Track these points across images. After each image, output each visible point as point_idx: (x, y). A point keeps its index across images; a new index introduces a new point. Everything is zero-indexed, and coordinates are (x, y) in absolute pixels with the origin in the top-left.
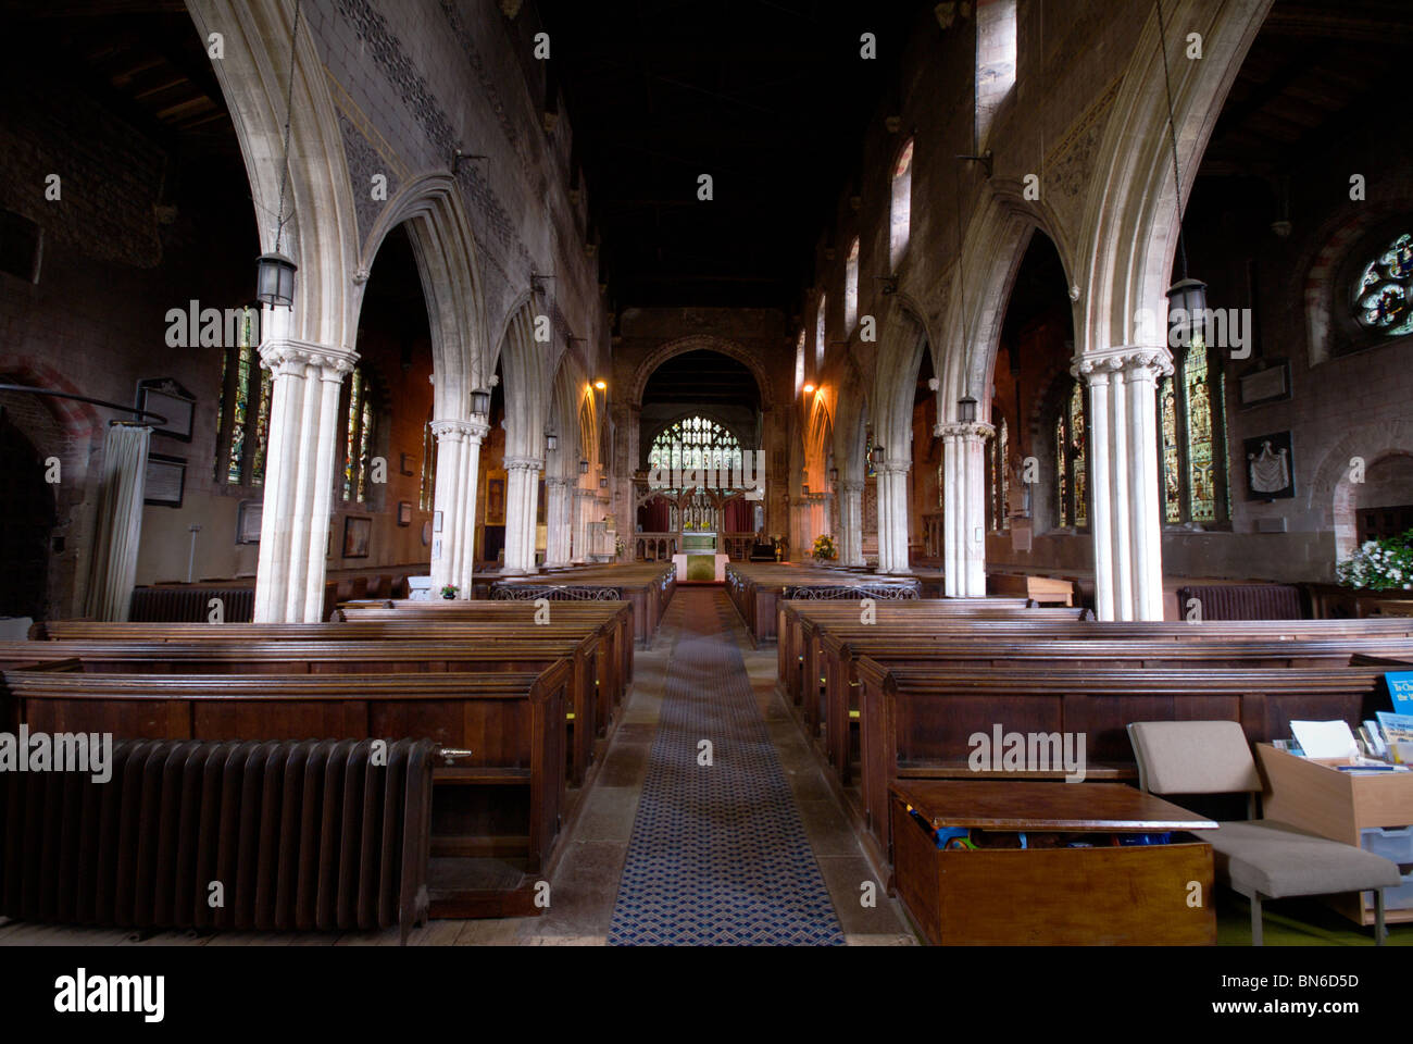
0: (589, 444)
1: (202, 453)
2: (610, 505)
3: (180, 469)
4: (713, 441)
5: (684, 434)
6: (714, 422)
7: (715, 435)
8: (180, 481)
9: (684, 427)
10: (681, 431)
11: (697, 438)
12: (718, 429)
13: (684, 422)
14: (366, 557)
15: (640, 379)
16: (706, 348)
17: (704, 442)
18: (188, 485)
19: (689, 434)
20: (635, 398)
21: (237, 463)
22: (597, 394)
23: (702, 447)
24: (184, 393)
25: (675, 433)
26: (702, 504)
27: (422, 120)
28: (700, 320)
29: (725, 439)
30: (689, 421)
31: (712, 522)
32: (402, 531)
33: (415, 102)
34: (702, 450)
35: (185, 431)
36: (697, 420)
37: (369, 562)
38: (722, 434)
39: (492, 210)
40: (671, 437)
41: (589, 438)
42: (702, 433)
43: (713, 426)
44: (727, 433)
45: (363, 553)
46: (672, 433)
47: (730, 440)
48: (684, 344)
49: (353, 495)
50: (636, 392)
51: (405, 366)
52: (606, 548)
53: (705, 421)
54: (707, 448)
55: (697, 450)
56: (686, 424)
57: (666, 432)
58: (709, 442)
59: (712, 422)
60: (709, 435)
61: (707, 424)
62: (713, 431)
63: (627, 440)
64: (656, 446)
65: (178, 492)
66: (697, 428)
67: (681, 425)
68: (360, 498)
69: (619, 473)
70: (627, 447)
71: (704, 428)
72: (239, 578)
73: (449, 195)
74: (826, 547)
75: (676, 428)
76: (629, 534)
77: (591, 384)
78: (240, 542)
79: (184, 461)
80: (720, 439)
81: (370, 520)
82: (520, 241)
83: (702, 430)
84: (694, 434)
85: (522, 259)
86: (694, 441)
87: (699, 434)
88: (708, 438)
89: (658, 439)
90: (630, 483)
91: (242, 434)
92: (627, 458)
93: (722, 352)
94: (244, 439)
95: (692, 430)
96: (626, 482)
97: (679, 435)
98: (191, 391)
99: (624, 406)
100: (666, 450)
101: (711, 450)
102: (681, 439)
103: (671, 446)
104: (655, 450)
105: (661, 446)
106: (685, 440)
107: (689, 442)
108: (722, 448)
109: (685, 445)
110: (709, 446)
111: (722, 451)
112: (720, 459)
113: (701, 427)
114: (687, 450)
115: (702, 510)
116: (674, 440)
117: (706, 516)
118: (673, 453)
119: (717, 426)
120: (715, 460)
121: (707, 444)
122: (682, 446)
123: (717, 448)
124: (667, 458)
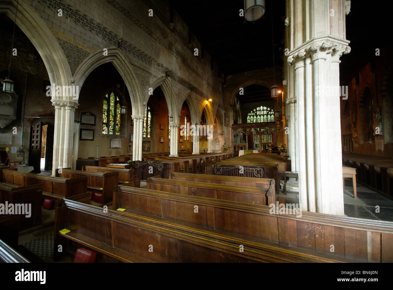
0: (210, 118)
1: (99, 128)
2: (223, 135)
3: (92, 133)
4: (267, 113)
5: (257, 112)
7: (268, 111)
8: (92, 135)
9: (257, 110)
10: (256, 111)
12: (269, 109)
14: (150, 151)
15: (232, 97)
16: (253, 84)
17: (264, 114)
18: (95, 135)
19: (259, 112)
20: (231, 103)
21: (112, 130)
22: (210, 102)
23: (263, 115)
24: (92, 115)
25: (254, 112)
26: (268, 133)
27: (100, 35)
28: (251, 75)
29: (271, 112)
30: (259, 108)
31: (268, 139)
32: (161, 144)
33: (96, 31)
34: (264, 116)
35: (93, 123)
36: (262, 107)
37: (151, 152)
38: (270, 111)
39: (142, 56)
40: (253, 113)
41: (210, 116)
42: (263, 111)
43: (267, 108)
44: (272, 110)
45: (148, 150)
46: (253, 112)
47: (273, 112)
48: (246, 84)
49: (147, 135)
50: (231, 101)
51: (159, 102)
52: (216, 148)
53: (264, 107)
54: (265, 116)
55: (262, 117)
56: (258, 109)
57: (252, 112)
58: (266, 114)
59: (267, 107)
60: (266, 111)
61: (265, 108)
62: (267, 110)
63: (229, 115)
64: (249, 116)
65: (92, 137)
66: (262, 109)
67: (256, 109)
68: (149, 136)
69: (227, 125)
70: (229, 118)
71: (264, 109)
72: (111, 156)
73: (118, 54)
74: (282, 148)
75: (255, 110)
76: (231, 144)
77: (207, 100)
78: (110, 148)
79: (94, 130)
80: (270, 113)
81: (150, 142)
82: (158, 62)
83: (263, 110)
84: (261, 112)
85: (160, 68)
89: (249, 114)
90: (231, 128)
91: (113, 123)
92: (229, 121)
93: (259, 84)
94: (114, 124)
95: (260, 110)
96: (229, 128)
97: (256, 112)
98: (94, 114)
99: (228, 105)
100: (252, 117)
101: (267, 116)
102: (256, 114)
103: (253, 116)
104: (248, 118)
105: (250, 116)
106: (258, 114)
107: (259, 114)
108: (271, 115)
109: (258, 115)
110: (266, 115)
111: (271, 116)
112: (270, 119)
113: (263, 109)
114: (258, 117)
115: (264, 135)
116: (254, 114)
117: (266, 137)
118: (254, 118)
119: (269, 108)
120: (268, 119)
121: (265, 114)
122: (257, 116)
123: (269, 115)
124: (252, 120)
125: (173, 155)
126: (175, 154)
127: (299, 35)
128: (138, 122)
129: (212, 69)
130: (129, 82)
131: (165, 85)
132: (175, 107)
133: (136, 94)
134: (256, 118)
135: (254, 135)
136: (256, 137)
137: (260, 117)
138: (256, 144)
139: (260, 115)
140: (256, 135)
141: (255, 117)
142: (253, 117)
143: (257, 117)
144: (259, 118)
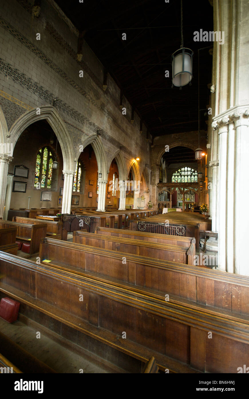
0: (137, 176)
1: (31, 181)
2: (149, 193)
3: (25, 185)
4: (191, 174)
5: (182, 172)
7: (192, 172)
8: (25, 187)
10: (181, 171)
11: (186, 173)
12: (193, 170)
13: (182, 169)
14: (78, 205)
15: (159, 157)
16: (179, 146)
18: (27, 188)
19: (184, 172)
20: (157, 163)
21: (44, 183)
22: (138, 161)
23: (188, 176)
24: (26, 168)
25: (179, 172)
26: (191, 193)
27: (37, 94)
28: (177, 137)
29: (195, 173)
30: (184, 168)
31: (191, 199)
32: (89, 199)
33: (33, 89)
34: (188, 177)
35: (27, 176)
36: (186, 168)
37: (79, 206)
38: (194, 172)
39: (75, 114)
40: (178, 173)
41: (137, 174)
42: (188, 172)
43: (191, 169)
44: (196, 171)
45: (77, 204)
46: (178, 172)
48: (172, 145)
49: (76, 190)
50: (158, 160)
51: (90, 158)
52: (142, 205)
53: (188, 168)
55: (186, 177)
57: (176, 172)
61: (189, 169)
62: (191, 171)
63: (155, 175)
65: (25, 189)
66: (186, 170)
67: (181, 170)
68: (78, 191)
69: (153, 184)
70: (155, 177)
71: (188, 170)
72: (41, 208)
73: (52, 112)
74: (204, 208)
75: (179, 170)
76: (156, 202)
77: (135, 159)
78: (41, 201)
79: (26, 183)
80: (193, 174)
81: (79, 196)
82: (90, 122)
83: (187, 171)
85: (92, 127)
86: (185, 174)
87: (187, 172)
88: (189, 173)
89: (174, 174)
90: (156, 187)
91: (45, 177)
92: (155, 180)
93: (184, 146)
94: (46, 178)
95: (184, 171)
96: (155, 187)
97: (180, 173)
98: (28, 167)
99: (154, 165)
100: (176, 177)
101: (191, 177)
102: (181, 174)
103: (178, 176)
104: (173, 177)
105: (175, 176)
106: (182, 174)
107: (184, 175)
108: (194, 176)
109: (182, 176)
110: (190, 175)
111: (194, 177)
112: (194, 179)
113: (187, 170)
114: (183, 177)
115: (187, 195)
117: (189, 196)
118: (179, 178)
119: (193, 169)
120: (192, 180)
122: (181, 176)
123: (193, 176)
124: (177, 179)
125: (101, 210)
126: (102, 208)
127: (224, 102)
128: (68, 177)
129: (141, 130)
130: (62, 139)
131: (96, 144)
132: (105, 165)
133: (68, 150)
134: (180, 178)
135: (177, 194)
136: (180, 196)
137: (184, 177)
138: (179, 203)
139: (184, 176)
140: (180, 194)
141: (179, 177)
142: (178, 177)
143: (181, 177)
144: (184, 178)
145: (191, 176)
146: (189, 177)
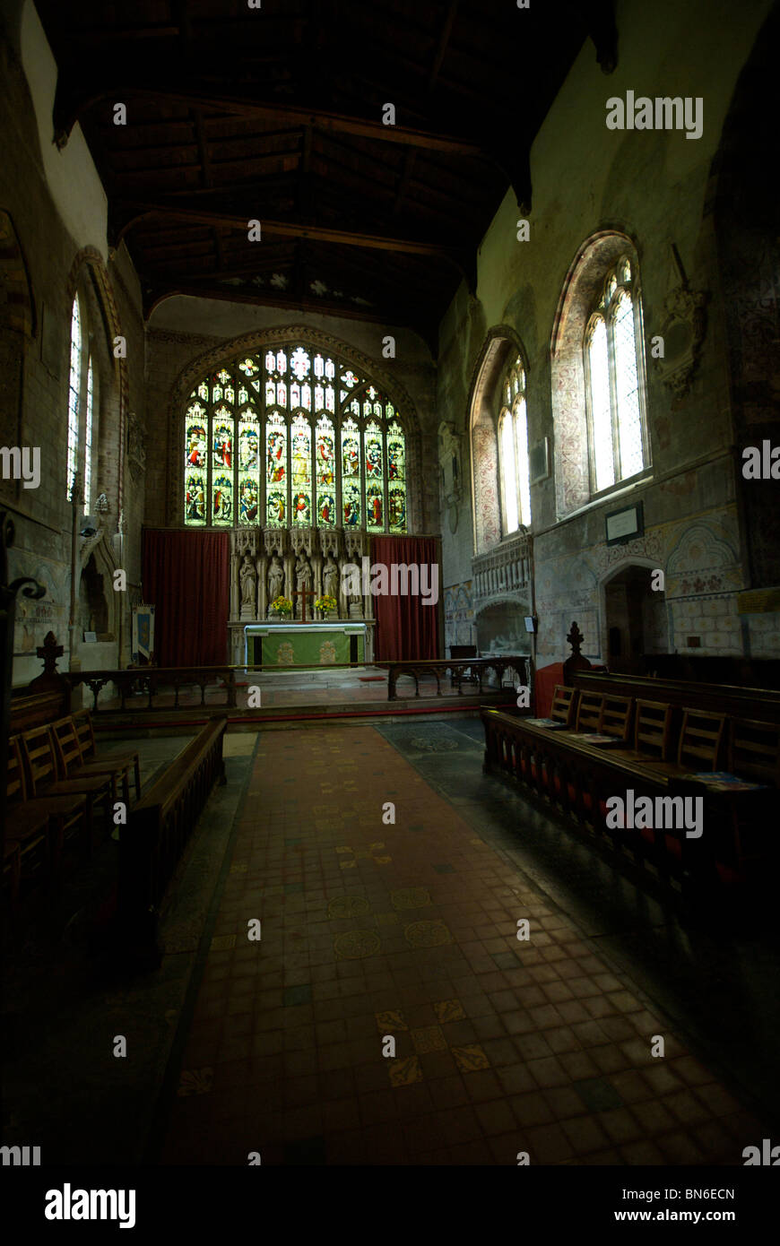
4: (340, 406)
5: (270, 385)
6: (342, 367)
7: (343, 395)
9: (270, 368)
10: (262, 375)
11: (301, 397)
12: (349, 379)
13: (270, 358)
17: (319, 406)
19: (282, 386)
23: (313, 418)
25: (245, 381)
29: (367, 406)
30: (282, 356)
34: (313, 426)
36: (300, 356)
38: (359, 394)
40: (236, 389)
42: (312, 386)
43: (339, 373)
44: (372, 392)
46: (238, 380)
47: (378, 407)
53: (319, 360)
54: (325, 422)
55: (300, 425)
56: (274, 362)
57: (224, 376)
58: (331, 408)
59: (336, 362)
60: (330, 392)
61: (326, 368)
62: (338, 385)
64: (197, 409)
66: (301, 372)
67: (260, 363)
71: (319, 373)
75: (247, 367)
80: (355, 405)
83: (312, 380)
84: (294, 387)
86: (294, 404)
87: (306, 389)
88: (326, 399)
89: (203, 390)
95: (289, 378)
97: (256, 386)
100: (223, 418)
101: (338, 428)
102: (260, 397)
103: (236, 411)
104: (195, 417)
105: (210, 409)
106: (270, 400)
107: (282, 404)
108: (362, 423)
109: (270, 410)
110: (330, 416)
111: (362, 430)
112: (356, 449)
113: (311, 371)
114: (276, 425)
115: (316, 567)
116: (244, 396)
117: (327, 580)
118: (242, 427)
119: (350, 374)
120: (346, 450)
121: (325, 411)
122: (263, 413)
123: (350, 424)
124: (225, 438)
134: (256, 428)
135: (235, 561)
136: (256, 578)
137: (288, 423)
138: (257, 641)
139: (288, 415)
140: (253, 562)
141: (249, 422)
142: (236, 418)
143: (263, 420)
144: (283, 430)
145: (338, 419)
146: (325, 429)
